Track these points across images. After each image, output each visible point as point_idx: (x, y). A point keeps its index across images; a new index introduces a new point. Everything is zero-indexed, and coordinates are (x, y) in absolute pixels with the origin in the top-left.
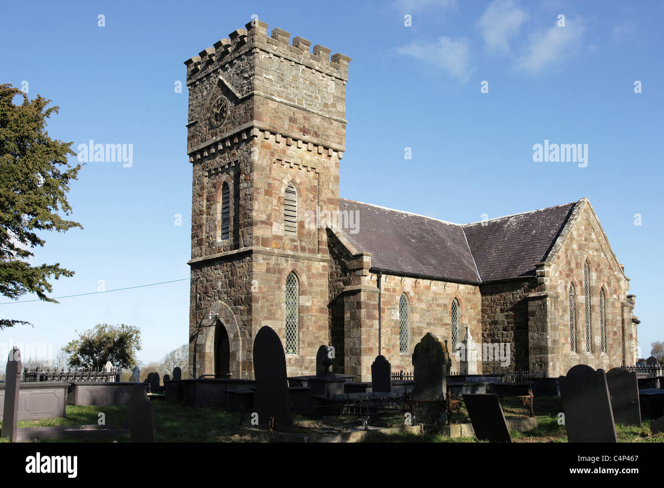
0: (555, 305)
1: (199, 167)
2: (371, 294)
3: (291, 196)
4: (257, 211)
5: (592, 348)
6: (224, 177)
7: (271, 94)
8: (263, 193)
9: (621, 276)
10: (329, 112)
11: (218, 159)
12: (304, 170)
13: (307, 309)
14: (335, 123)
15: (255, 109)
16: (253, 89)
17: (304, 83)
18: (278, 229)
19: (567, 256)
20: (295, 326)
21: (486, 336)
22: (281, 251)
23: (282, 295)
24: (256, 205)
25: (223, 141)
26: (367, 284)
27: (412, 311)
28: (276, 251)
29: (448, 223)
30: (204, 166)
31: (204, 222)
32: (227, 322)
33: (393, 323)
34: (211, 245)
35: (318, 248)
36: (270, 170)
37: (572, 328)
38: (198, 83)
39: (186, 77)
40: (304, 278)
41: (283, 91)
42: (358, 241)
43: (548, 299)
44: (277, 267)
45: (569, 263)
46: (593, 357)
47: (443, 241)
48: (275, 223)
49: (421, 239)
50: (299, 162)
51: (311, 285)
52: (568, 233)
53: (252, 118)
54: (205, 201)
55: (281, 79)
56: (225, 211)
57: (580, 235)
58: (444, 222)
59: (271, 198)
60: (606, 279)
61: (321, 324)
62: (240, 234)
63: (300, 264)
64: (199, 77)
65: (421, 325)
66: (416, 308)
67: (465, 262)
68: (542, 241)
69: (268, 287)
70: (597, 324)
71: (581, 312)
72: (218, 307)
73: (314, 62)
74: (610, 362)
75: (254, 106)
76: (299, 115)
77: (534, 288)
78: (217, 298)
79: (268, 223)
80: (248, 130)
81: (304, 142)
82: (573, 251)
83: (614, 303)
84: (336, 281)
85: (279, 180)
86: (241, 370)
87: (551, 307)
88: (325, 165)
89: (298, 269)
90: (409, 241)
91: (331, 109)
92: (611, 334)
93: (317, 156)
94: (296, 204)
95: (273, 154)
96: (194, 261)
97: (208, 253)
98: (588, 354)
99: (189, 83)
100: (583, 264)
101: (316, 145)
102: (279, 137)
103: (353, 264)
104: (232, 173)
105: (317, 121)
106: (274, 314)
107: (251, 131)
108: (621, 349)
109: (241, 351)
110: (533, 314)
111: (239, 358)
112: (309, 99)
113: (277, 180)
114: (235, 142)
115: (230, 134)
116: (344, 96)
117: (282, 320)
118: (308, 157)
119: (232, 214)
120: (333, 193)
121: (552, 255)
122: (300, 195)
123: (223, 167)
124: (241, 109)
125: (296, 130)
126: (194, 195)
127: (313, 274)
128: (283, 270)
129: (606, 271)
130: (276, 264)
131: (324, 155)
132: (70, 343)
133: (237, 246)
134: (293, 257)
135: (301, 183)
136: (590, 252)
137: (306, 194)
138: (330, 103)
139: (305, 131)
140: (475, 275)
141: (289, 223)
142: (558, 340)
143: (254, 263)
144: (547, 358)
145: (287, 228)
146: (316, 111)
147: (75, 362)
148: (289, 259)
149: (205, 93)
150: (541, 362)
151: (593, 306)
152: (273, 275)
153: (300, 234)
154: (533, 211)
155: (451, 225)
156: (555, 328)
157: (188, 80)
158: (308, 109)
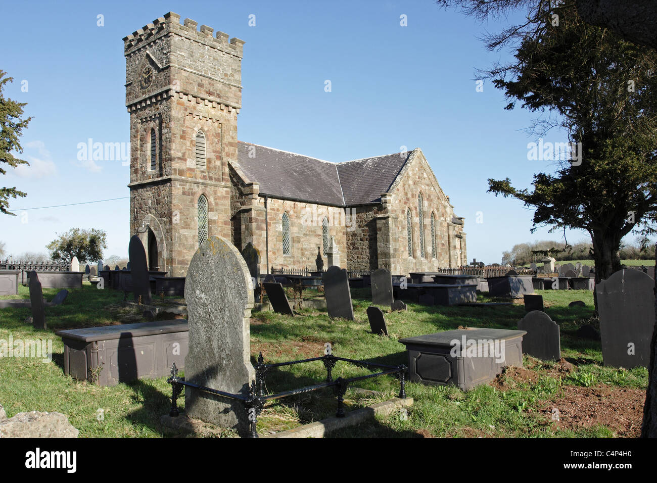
0: (395, 224)
1: (134, 116)
2: (260, 212)
3: (201, 140)
4: (174, 150)
5: (425, 255)
6: (152, 124)
7: (183, 66)
8: (179, 137)
9: (446, 204)
10: (228, 80)
11: (147, 111)
12: (210, 121)
13: (215, 221)
14: (233, 88)
15: (171, 77)
16: (170, 62)
17: (209, 59)
18: (191, 163)
19: (404, 189)
20: (206, 234)
21: (349, 244)
22: (194, 180)
23: (195, 211)
24: (174, 146)
25: (150, 98)
26: (256, 205)
27: (292, 225)
28: (190, 179)
29: (325, 162)
30: (138, 115)
31: (139, 156)
32: (155, 229)
33: (277, 233)
34: (144, 173)
35: (222, 178)
36: (184, 121)
37: (409, 240)
38: (132, 54)
39: (124, 50)
40: (211, 199)
41: (192, 64)
42: (251, 174)
43: (390, 219)
44: (191, 191)
45: (406, 194)
46: (426, 261)
47: (319, 175)
48: (188, 159)
49: (302, 173)
50: (206, 116)
51: (217, 204)
52: (405, 173)
53: (170, 83)
54: (139, 141)
55: (191, 55)
56: (153, 149)
57: (414, 174)
58: (321, 161)
59: (185, 141)
60: (435, 206)
61: (226, 233)
62: (163, 166)
63: (208, 189)
64: (133, 50)
65: (299, 235)
66: (295, 223)
67: (334, 190)
68: (388, 178)
69: (184, 205)
70: (429, 238)
71: (416, 229)
72: (149, 219)
73: (217, 44)
74: (440, 265)
75: (171, 75)
76: (206, 82)
77: (381, 211)
78: (148, 212)
79: (183, 159)
80: (167, 91)
81: (210, 101)
82: (409, 185)
83: (442, 223)
84: (235, 202)
85: (191, 129)
86: (165, 264)
87: (392, 225)
88: (227, 118)
89: (207, 193)
90: (292, 174)
91: (230, 78)
92: (440, 245)
93: (220, 112)
94: (205, 146)
95: (186, 109)
96: (132, 184)
97: (142, 179)
98: (423, 259)
99: (126, 54)
100: (417, 195)
101: (219, 103)
102: (190, 97)
103: (246, 190)
104: (157, 121)
105: (219, 86)
106: (189, 225)
107: (169, 92)
108: (448, 256)
109: (165, 251)
110: (380, 229)
111: (164, 256)
112: (213, 70)
113: (190, 128)
114: (158, 99)
115: (155, 94)
116: (240, 69)
117: (195, 229)
118: (213, 112)
119: (157, 151)
120: (233, 138)
121: (393, 188)
122: (208, 139)
123: (150, 117)
124: (162, 76)
125: (203, 93)
126: (131, 136)
127: (218, 196)
128: (195, 193)
129: (435, 201)
130: (190, 189)
131: (225, 111)
132: (52, 242)
133: (161, 175)
134: (203, 184)
135: (208, 131)
136: (423, 187)
137: (212, 139)
138: (229, 74)
139: (210, 93)
140: (341, 200)
141: (200, 160)
142: (398, 249)
143: (173, 188)
144: (390, 260)
145: (198, 163)
146: (218, 79)
147: (56, 256)
148: (200, 185)
149: (137, 62)
150: (386, 264)
151: (426, 225)
152: (188, 196)
153: (208, 167)
154: (384, 156)
155: (327, 163)
156: (396, 240)
157: (125, 51)
158: (212, 77)
